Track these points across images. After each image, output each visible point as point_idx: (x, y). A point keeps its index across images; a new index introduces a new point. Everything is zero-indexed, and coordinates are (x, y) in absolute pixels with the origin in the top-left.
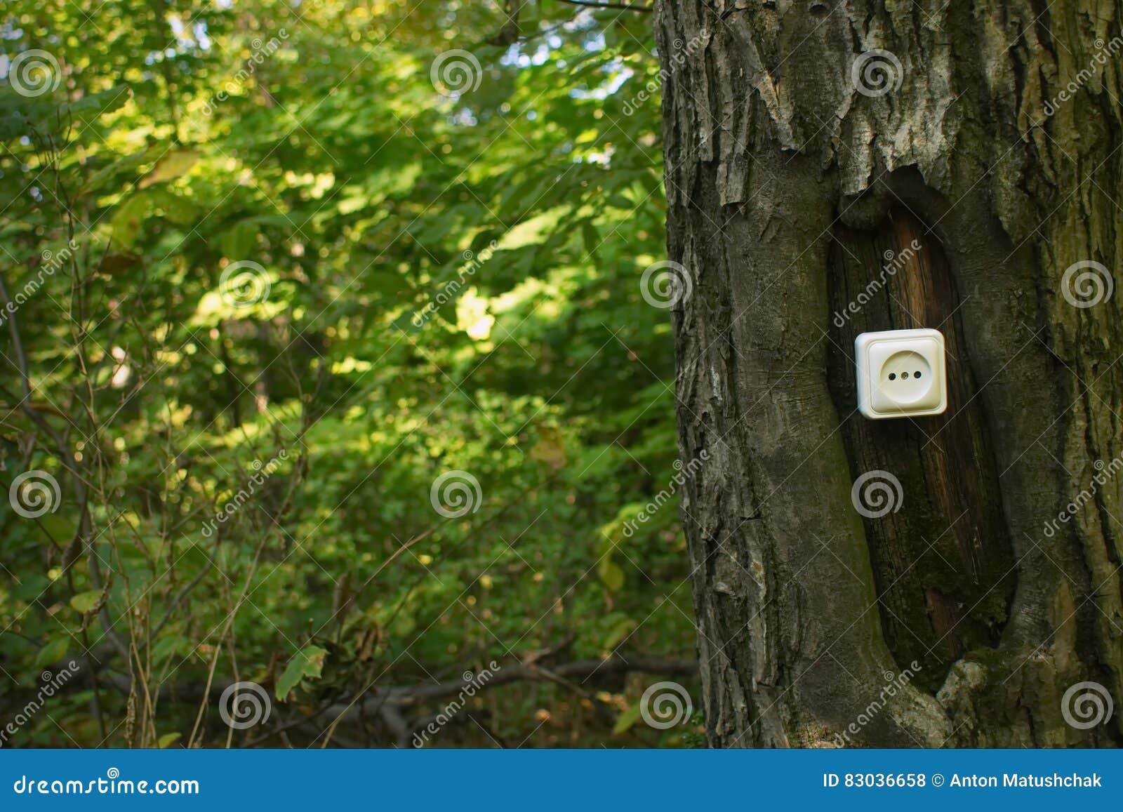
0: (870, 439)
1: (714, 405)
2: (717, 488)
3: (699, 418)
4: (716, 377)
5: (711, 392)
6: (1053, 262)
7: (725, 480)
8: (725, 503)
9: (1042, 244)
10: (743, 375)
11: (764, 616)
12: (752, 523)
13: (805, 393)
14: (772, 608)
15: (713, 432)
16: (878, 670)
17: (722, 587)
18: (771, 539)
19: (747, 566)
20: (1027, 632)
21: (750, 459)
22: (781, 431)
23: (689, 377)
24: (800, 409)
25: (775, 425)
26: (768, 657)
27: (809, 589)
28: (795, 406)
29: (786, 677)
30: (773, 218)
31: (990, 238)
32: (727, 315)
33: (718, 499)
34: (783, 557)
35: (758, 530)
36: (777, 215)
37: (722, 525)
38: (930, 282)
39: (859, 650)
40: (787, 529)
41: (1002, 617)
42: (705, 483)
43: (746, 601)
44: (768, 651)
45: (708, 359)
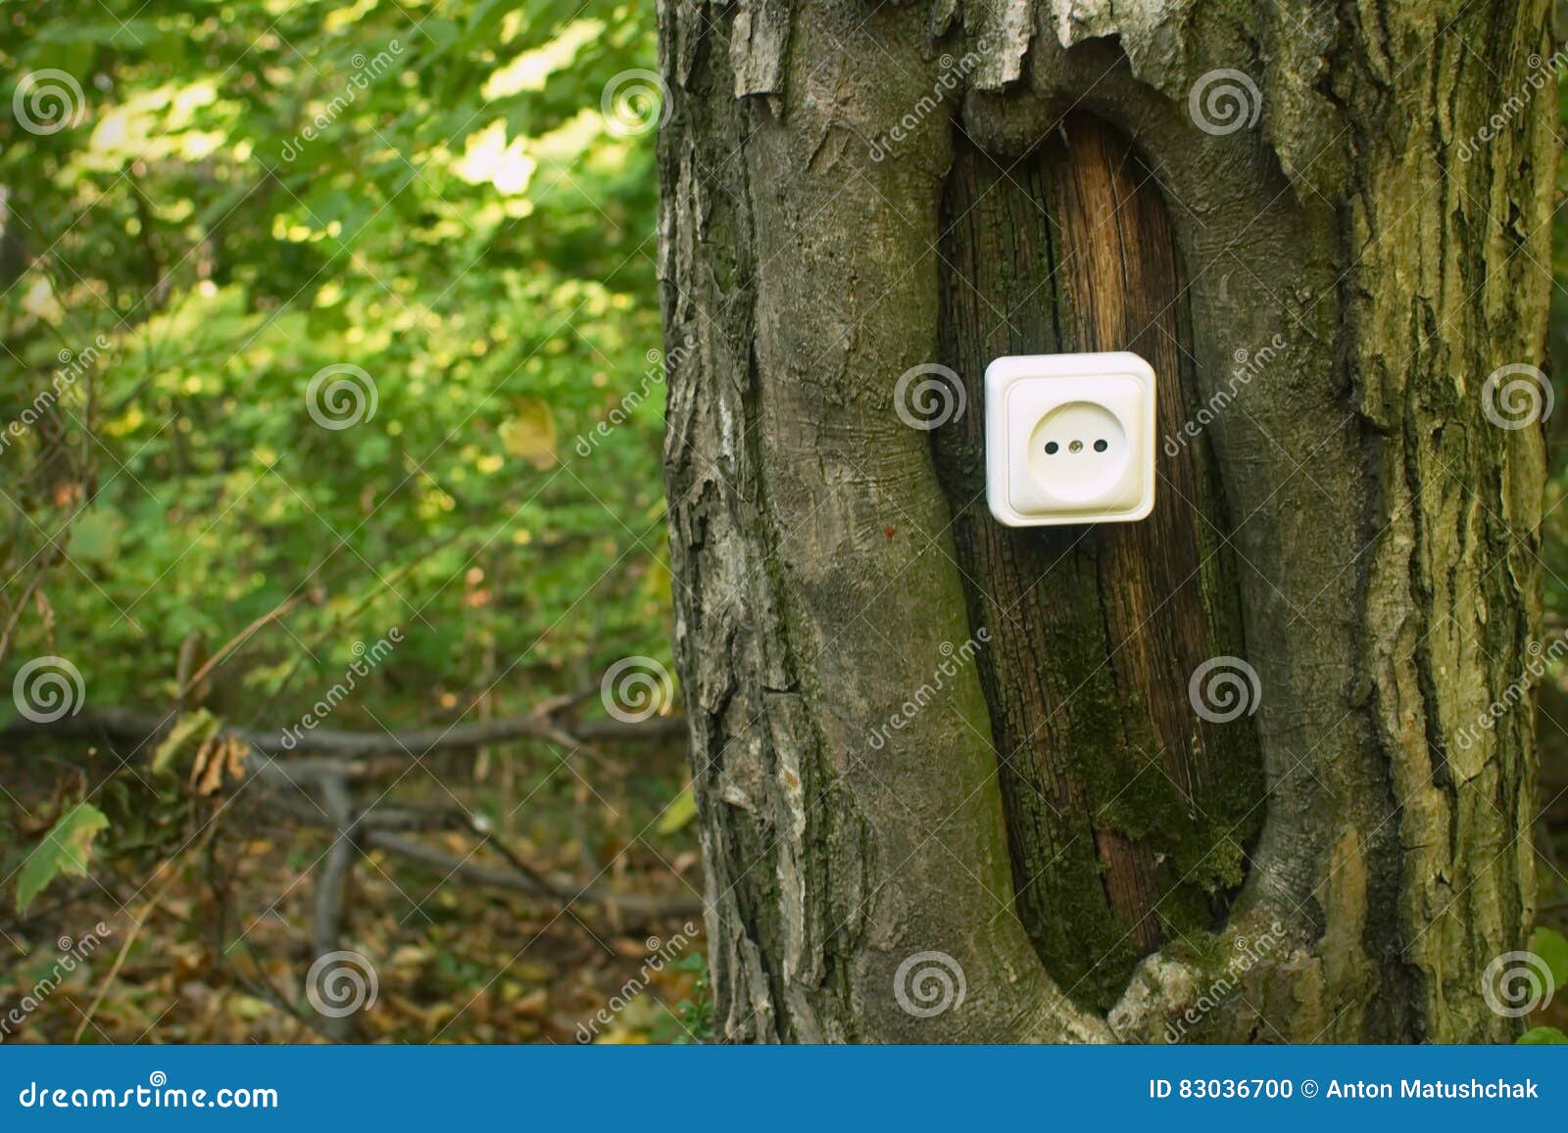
0: (1007, 556)
1: (722, 469)
2: (727, 619)
3: (698, 488)
4: (727, 419)
5: (719, 445)
6: (1373, 235)
7: (742, 608)
8: (742, 648)
9: (1356, 202)
10: (773, 423)
11: (802, 865)
12: (784, 699)
13: (886, 468)
14: (816, 855)
15: (725, 516)
16: (1002, 974)
17: (735, 795)
18: (816, 731)
19: (774, 772)
20: (1277, 907)
21: (782, 582)
22: (838, 537)
23: (682, 411)
24: (875, 500)
25: (829, 525)
26: (807, 937)
27: (883, 828)
28: (865, 494)
29: (839, 974)
30: (834, 128)
31: (1254, 186)
32: (748, 306)
33: (730, 640)
34: (837, 765)
35: (793, 715)
36: (842, 123)
37: (735, 687)
38: (1137, 260)
39: (970, 942)
40: (845, 716)
41: (1233, 878)
42: (707, 608)
43: (772, 830)
44: (807, 927)
45: (714, 381)
